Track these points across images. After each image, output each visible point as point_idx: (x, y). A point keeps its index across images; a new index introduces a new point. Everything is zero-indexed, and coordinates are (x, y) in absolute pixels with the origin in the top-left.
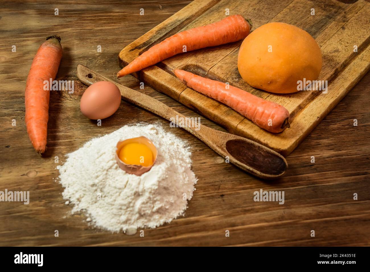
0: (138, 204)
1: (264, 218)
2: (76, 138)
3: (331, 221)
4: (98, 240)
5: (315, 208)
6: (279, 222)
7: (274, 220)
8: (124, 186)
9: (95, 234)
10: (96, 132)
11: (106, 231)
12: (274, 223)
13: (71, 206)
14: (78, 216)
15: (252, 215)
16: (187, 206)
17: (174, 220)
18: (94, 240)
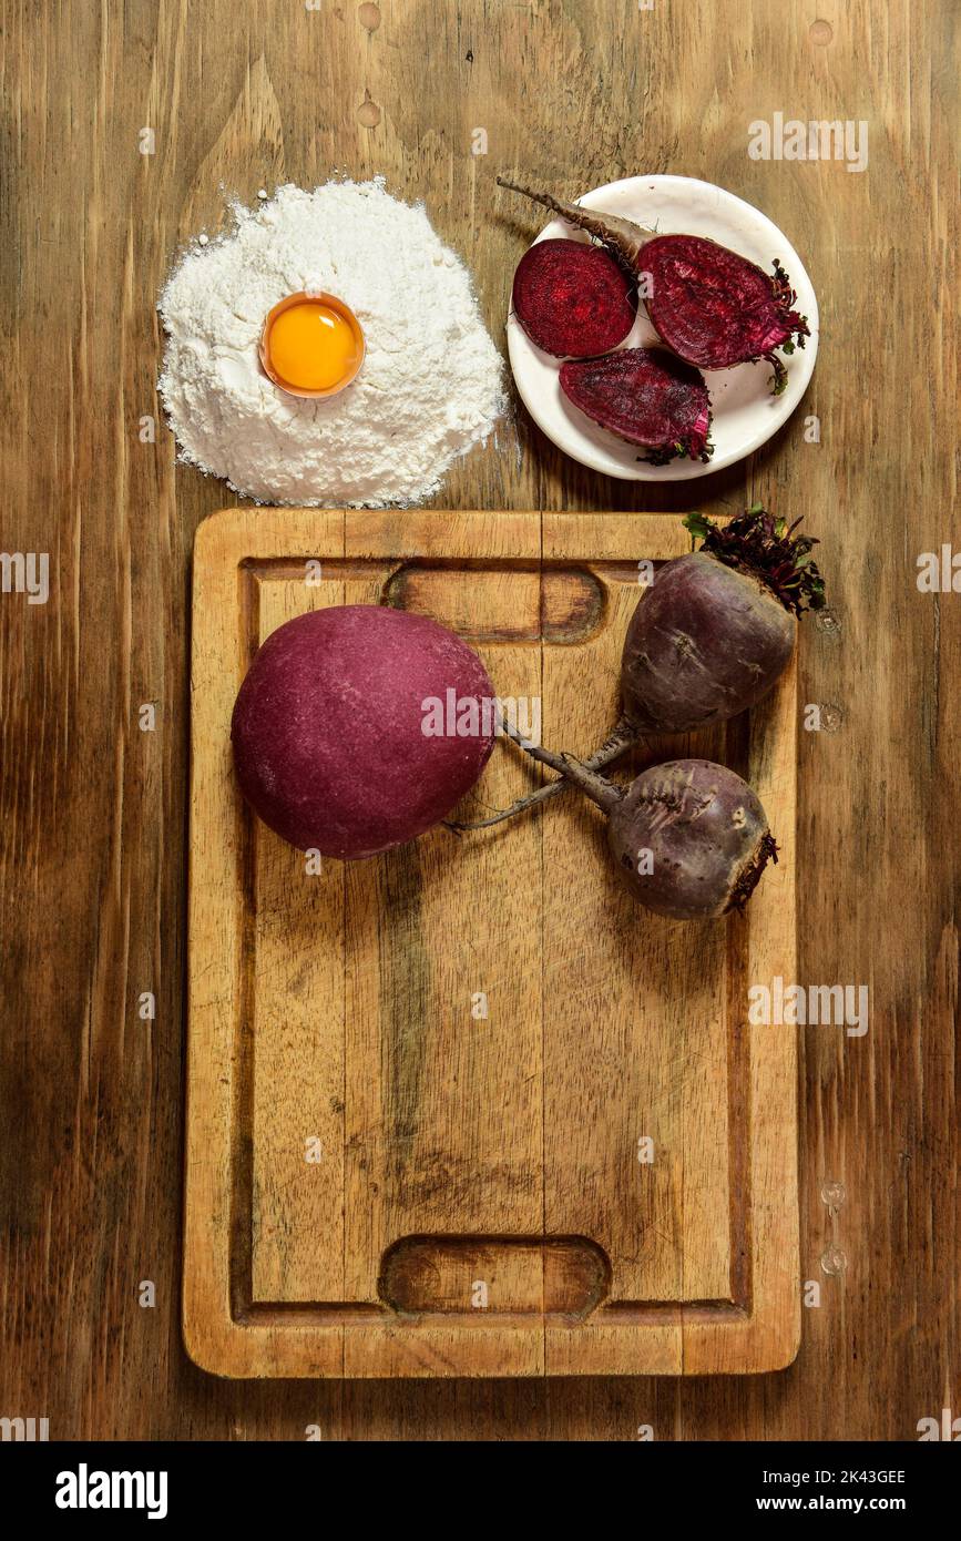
0: (198, 347)
1: (148, 646)
2: (478, 229)
3: (113, 804)
4: (145, 255)
5: (158, 778)
6: (128, 682)
7: (137, 671)
8: (236, 311)
9: (163, 249)
10: (492, 286)
11: (170, 275)
12: (128, 668)
13: (254, 204)
14: (222, 216)
15: (161, 624)
16: (211, 475)
17: (173, 436)
18: (146, 246)
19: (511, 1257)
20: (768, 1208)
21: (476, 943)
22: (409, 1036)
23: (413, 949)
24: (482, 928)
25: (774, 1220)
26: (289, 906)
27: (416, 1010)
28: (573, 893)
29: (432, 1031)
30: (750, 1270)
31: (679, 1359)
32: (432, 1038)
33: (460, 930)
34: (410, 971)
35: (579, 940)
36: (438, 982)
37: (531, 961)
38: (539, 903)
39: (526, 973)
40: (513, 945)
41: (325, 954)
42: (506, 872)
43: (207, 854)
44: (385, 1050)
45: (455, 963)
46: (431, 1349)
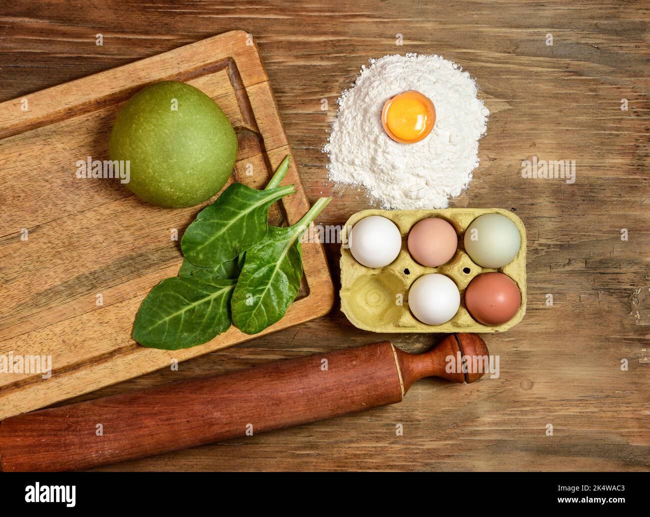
19: (241, 177)
20: (178, 64)
21: (101, 240)
22: (155, 257)
23: (114, 269)
24: (93, 239)
25: (183, 59)
26: (111, 334)
27: (141, 258)
28: (62, 202)
29: (148, 247)
30: (210, 64)
31: (260, 85)
32: (152, 246)
33: (98, 250)
34: (124, 267)
35: (83, 192)
36: (125, 252)
37: (101, 211)
38: (72, 217)
39: (108, 212)
40: (96, 223)
41: (129, 309)
42: (62, 236)
43: (99, 380)
44: (166, 266)
45: (114, 247)
46: (292, 201)
